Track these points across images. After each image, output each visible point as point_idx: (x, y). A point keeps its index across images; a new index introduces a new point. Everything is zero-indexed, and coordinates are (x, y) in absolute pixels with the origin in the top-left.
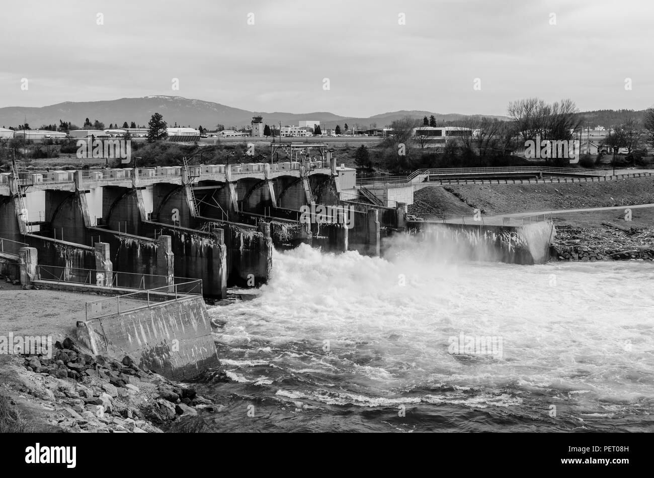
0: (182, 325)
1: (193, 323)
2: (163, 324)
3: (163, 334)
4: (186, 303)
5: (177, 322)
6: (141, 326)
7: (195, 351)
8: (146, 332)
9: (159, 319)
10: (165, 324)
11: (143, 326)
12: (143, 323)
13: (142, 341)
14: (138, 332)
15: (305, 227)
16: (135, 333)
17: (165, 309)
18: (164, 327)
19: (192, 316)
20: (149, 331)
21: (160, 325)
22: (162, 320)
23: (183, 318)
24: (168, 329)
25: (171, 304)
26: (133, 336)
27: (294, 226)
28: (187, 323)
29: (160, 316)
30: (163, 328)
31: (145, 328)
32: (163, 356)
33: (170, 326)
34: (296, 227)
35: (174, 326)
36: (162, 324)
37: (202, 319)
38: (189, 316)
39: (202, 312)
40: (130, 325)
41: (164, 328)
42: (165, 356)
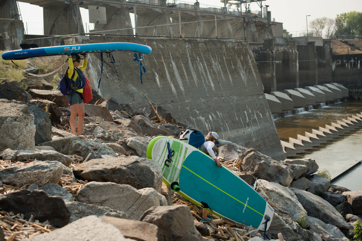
0: (229, 74)
1: (242, 74)
2: (205, 68)
3: (205, 81)
4: (230, 44)
5: (222, 68)
6: (174, 64)
7: (249, 115)
8: (182, 75)
9: (198, 58)
10: (206, 67)
11: (176, 63)
12: (176, 59)
13: (177, 87)
14: (170, 73)
15: (270, 47)
16: (165, 74)
17: (205, 46)
18: (206, 72)
19: (239, 64)
20: (185, 74)
21: (201, 68)
22: (201, 60)
23: (230, 65)
24: (211, 76)
25: (211, 40)
26: (163, 77)
27: (259, 47)
28: (235, 72)
29: (199, 55)
30: (204, 73)
31: (179, 68)
32: (210, 117)
33: (214, 73)
34: (261, 48)
35: (219, 73)
36: (202, 67)
37: (251, 71)
38: (235, 64)
39: (250, 61)
40: (156, 59)
41: (207, 74)
42: (212, 117)
